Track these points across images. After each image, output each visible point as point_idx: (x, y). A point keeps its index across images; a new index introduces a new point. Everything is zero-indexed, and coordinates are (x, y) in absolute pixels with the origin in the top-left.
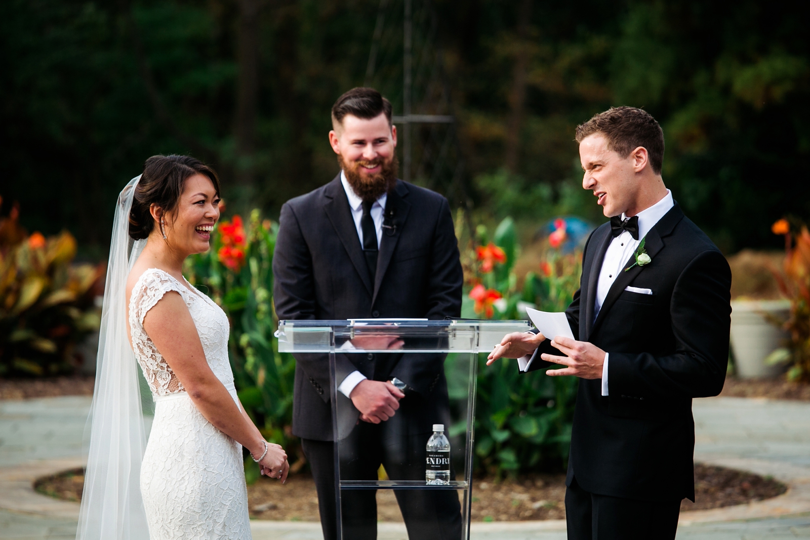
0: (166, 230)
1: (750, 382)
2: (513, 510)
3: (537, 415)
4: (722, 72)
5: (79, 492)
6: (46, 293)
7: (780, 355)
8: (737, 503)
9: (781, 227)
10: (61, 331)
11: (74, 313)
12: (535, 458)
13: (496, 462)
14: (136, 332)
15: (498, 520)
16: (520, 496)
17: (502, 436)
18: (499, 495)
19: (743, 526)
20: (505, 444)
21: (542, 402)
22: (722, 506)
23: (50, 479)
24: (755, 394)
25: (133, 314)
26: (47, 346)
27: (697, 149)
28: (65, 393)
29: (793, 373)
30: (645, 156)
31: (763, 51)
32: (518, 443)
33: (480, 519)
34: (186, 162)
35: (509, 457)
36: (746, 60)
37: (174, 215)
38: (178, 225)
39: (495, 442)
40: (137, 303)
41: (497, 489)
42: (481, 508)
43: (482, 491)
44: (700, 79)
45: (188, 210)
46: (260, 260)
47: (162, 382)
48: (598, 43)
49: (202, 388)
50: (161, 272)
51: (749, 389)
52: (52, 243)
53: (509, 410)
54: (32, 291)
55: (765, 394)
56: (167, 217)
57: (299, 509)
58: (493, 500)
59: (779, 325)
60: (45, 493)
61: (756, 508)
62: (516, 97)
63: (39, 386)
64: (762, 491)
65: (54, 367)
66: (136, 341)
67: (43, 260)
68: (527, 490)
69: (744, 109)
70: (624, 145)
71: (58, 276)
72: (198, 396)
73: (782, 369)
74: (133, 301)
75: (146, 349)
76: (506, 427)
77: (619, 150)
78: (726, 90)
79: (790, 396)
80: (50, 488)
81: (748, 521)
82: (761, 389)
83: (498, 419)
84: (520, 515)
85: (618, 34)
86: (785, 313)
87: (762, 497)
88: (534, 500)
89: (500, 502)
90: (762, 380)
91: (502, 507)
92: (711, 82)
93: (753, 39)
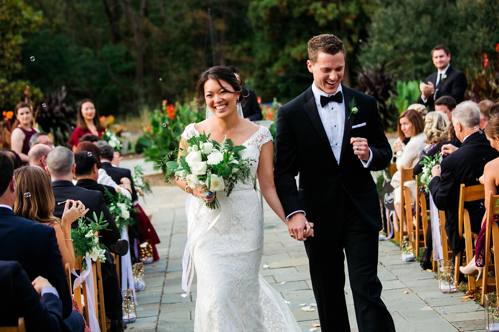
4: (287, 51)
27: (282, 74)
36: (293, 46)
44: (281, 53)
48: (246, 44)
52: (108, 118)
69: (295, 61)
78: (289, 55)
85: (253, 41)
92: (284, 54)
93: (295, 40)
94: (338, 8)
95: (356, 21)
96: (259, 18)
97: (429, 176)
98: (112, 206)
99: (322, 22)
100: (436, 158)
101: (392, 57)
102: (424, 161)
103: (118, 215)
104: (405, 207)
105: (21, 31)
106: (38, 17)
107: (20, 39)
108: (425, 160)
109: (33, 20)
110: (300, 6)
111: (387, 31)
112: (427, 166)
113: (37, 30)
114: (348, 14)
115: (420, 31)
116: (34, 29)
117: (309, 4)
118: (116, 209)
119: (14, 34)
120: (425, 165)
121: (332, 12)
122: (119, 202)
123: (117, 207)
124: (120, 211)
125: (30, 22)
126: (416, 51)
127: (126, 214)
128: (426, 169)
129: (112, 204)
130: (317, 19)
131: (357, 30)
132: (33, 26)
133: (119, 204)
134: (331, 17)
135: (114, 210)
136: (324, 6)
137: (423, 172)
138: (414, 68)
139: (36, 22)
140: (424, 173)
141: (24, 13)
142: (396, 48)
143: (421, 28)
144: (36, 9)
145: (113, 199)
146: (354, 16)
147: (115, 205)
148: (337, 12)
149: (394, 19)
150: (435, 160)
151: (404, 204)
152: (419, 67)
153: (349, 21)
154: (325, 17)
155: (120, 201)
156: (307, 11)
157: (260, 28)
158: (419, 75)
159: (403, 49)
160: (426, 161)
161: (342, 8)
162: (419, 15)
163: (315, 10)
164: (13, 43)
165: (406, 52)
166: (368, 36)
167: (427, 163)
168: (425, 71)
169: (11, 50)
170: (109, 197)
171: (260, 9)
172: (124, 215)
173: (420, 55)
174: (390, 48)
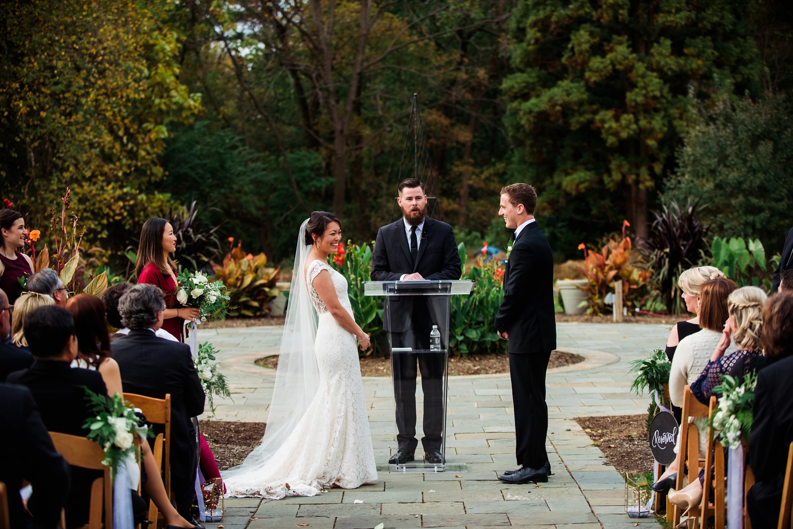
0: (318, 244)
1: (570, 315)
2: (466, 370)
3: (476, 329)
4: (556, 179)
5: (275, 365)
6: (254, 280)
7: (584, 303)
8: (563, 365)
9: (581, 246)
10: (261, 297)
11: (267, 289)
12: (475, 348)
13: (458, 350)
14: (310, 287)
15: (459, 375)
16: (469, 364)
17: (460, 338)
18: (460, 364)
19: (566, 374)
20: (462, 342)
21: (478, 323)
22: (557, 366)
23: (261, 360)
24: (572, 321)
25: (308, 279)
26: (256, 304)
27: (546, 214)
28: (263, 325)
29: (589, 311)
30: (522, 208)
31: (575, 170)
32: (468, 341)
33: (452, 375)
34: (328, 216)
35: (464, 347)
36: (567, 174)
37: (322, 239)
38: (323, 243)
39: (458, 341)
40: (310, 275)
41: (459, 362)
42: (452, 370)
43: (452, 362)
44: (547, 182)
45: (328, 237)
46: (352, 261)
47: (322, 307)
48: (500, 166)
49: (336, 311)
50: (319, 261)
51: (570, 319)
52: (257, 257)
53: (464, 327)
54: (248, 280)
55: (577, 320)
56: (319, 239)
57: (371, 371)
58: (457, 366)
59: (583, 290)
60: (259, 365)
61: (571, 367)
62: (463, 192)
63: (252, 321)
64: (574, 360)
65: (258, 314)
66: (310, 290)
67: (253, 266)
68: (472, 361)
69: (567, 194)
70: (515, 202)
71: (259, 272)
72: (334, 314)
73: (584, 309)
74: (308, 274)
75: (314, 294)
76: (462, 334)
77: (513, 203)
78: (559, 186)
79: (587, 321)
80: (262, 363)
81: (567, 372)
82: (575, 318)
83: (459, 330)
84: (468, 372)
85: (509, 162)
86: (585, 284)
87: (574, 363)
88: (474, 366)
89: (460, 367)
90: (576, 315)
91: (461, 369)
92: (552, 183)
93: (569, 164)
94: (637, 121)
95: (662, 143)
96: (518, 127)
97: (730, 416)
98: (99, 421)
99: (611, 140)
100: (748, 381)
101: (711, 199)
102: (722, 386)
103: (108, 440)
104: (688, 463)
105: (167, 120)
106: (194, 102)
107: (163, 132)
108: (724, 383)
109: (186, 105)
110: (581, 114)
111: (706, 161)
112: (728, 396)
113: (191, 120)
114: (650, 132)
115: (755, 164)
116: (187, 117)
117: (595, 112)
118: (104, 428)
119: (157, 123)
120: (725, 394)
121: (628, 127)
122: (114, 414)
123: (107, 424)
124: (113, 433)
125: (181, 108)
126: (748, 193)
127: (125, 439)
128: (725, 402)
129: (99, 418)
130: (604, 136)
131: (663, 156)
132: (184, 114)
133: (112, 420)
134: (624, 135)
135: (100, 429)
136: (617, 118)
137: (719, 407)
138: (743, 219)
139: (190, 108)
140: (720, 410)
141: (173, 93)
142: (719, 186)
143: (758, 160)
144: (191, 90)
145: (102, 407)
146: (660, 136)
147: (105, 420)
148: (634, 126)
149: (718, 143)
150: (746, 385)
151: (686, 458)
152: (751, 218)
153: (651, 142)
154: (616, 134)
155: (117, 413)
156: (591, 122)
157: (520, 143)
158: (750, 231)
159: (729, 189)
160: (727, 387)
161: (643, 123)
162: (755, 140)
163: (603, 121)
164: (153, 136)
165: (732, 195)
166: (677, 166)
167: (727, 390)
168: (758, 226)
169: (148, 147)
170: (93, 403)
171: (521, 113)
172: (121, 442)
173: (754, 200)
174: (710, 186)
